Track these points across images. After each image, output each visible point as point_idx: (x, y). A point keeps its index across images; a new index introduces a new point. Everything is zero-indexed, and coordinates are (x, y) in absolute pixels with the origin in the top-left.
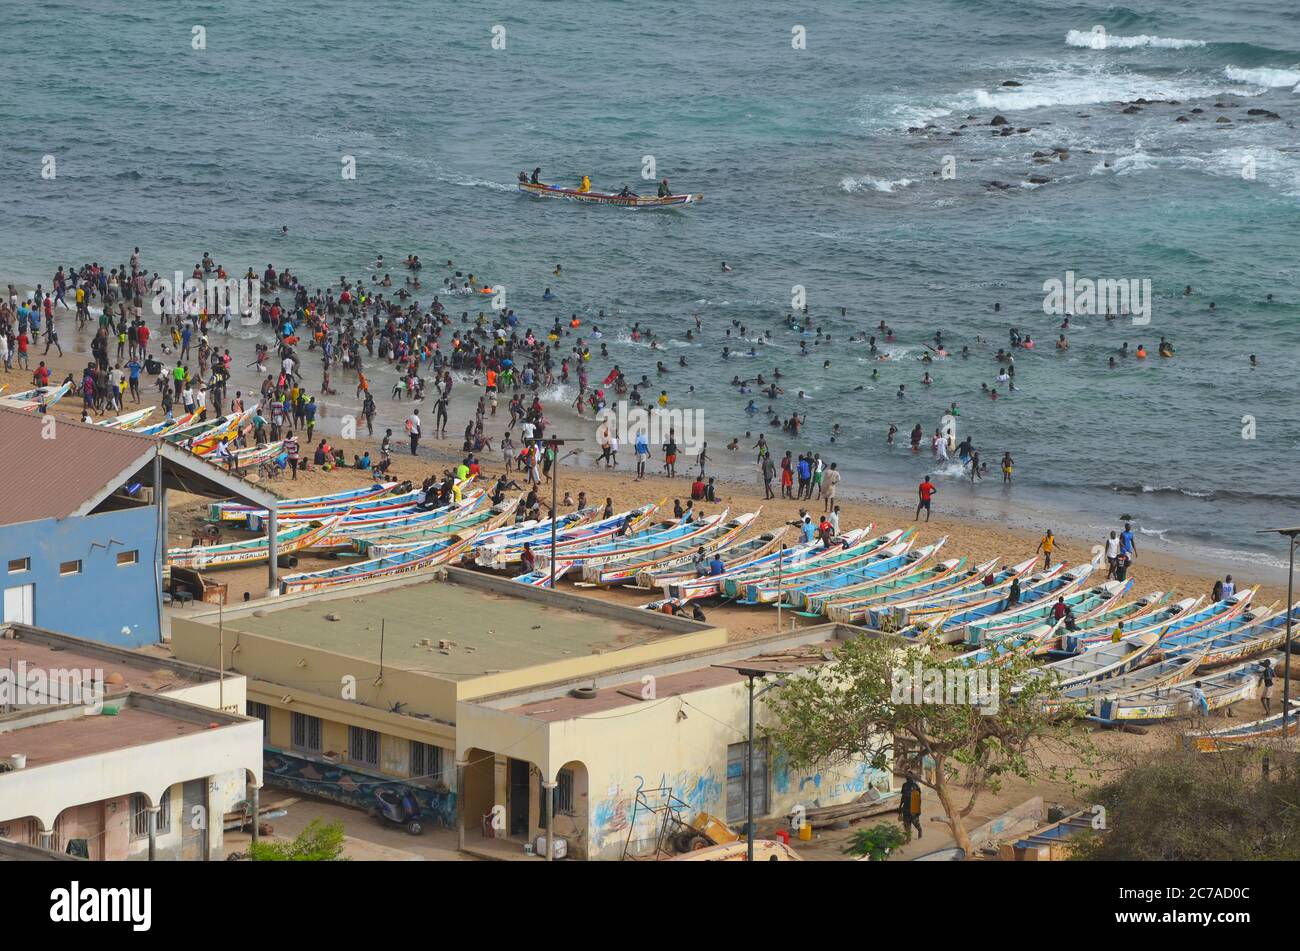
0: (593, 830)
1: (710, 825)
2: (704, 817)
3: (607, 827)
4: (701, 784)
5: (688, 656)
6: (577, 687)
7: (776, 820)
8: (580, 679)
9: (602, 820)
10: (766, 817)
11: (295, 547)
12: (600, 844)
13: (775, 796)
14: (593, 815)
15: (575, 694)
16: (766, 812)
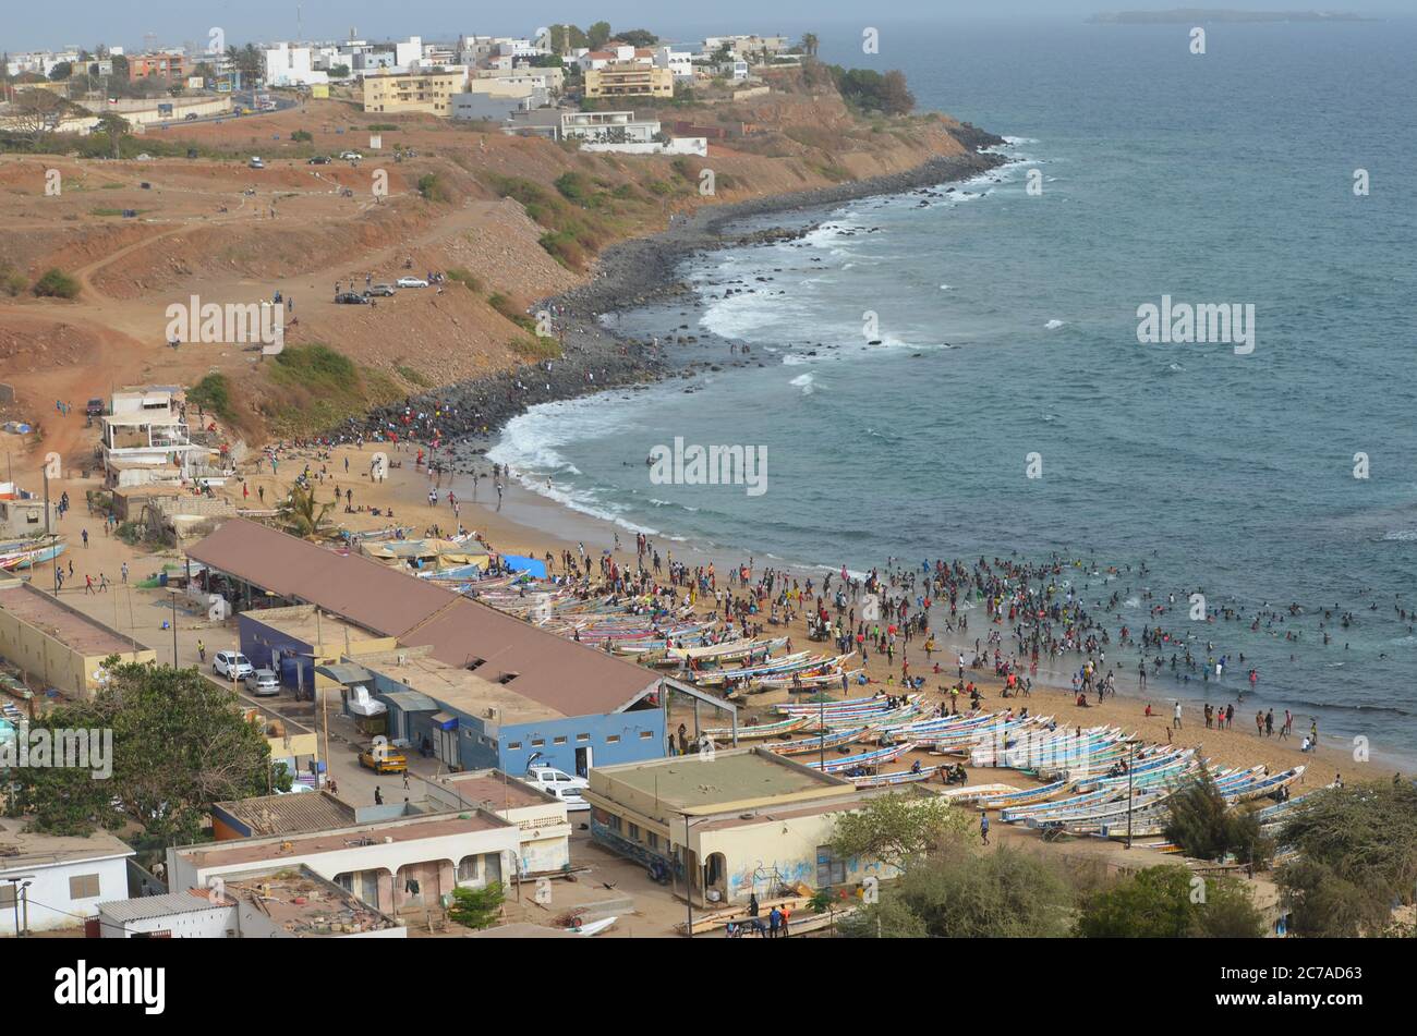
0: (730, 887)
1: (800, 887)
2: (798, 883)
3: (740, 886)
4: (800, 866)
5: (817, 799)
6: (743, 814)
7: (850, 886)
8: (747, 809)
9: (736, 883)
10: (842, 884)
11: (789, 729)
12: (735, 895)
13: (849, 873)
14: (730, 880)
15: (742, 818)
16: (844, 881)
